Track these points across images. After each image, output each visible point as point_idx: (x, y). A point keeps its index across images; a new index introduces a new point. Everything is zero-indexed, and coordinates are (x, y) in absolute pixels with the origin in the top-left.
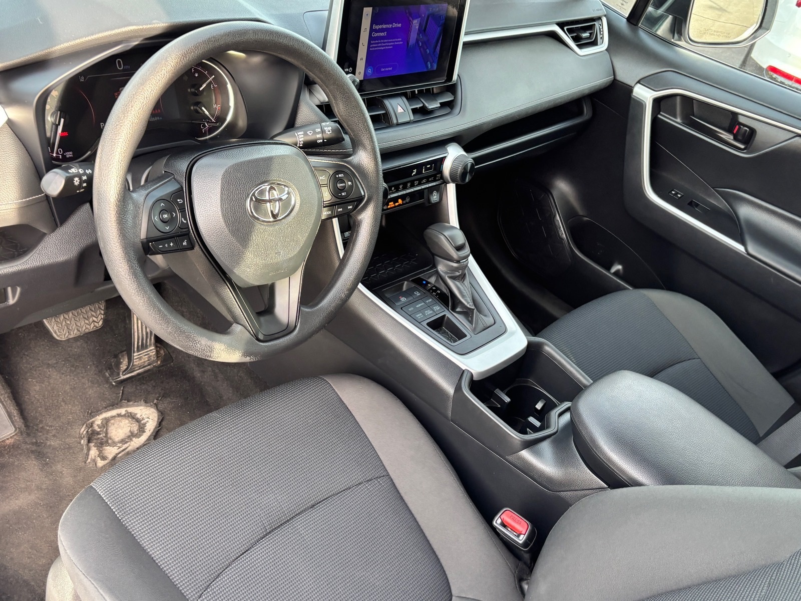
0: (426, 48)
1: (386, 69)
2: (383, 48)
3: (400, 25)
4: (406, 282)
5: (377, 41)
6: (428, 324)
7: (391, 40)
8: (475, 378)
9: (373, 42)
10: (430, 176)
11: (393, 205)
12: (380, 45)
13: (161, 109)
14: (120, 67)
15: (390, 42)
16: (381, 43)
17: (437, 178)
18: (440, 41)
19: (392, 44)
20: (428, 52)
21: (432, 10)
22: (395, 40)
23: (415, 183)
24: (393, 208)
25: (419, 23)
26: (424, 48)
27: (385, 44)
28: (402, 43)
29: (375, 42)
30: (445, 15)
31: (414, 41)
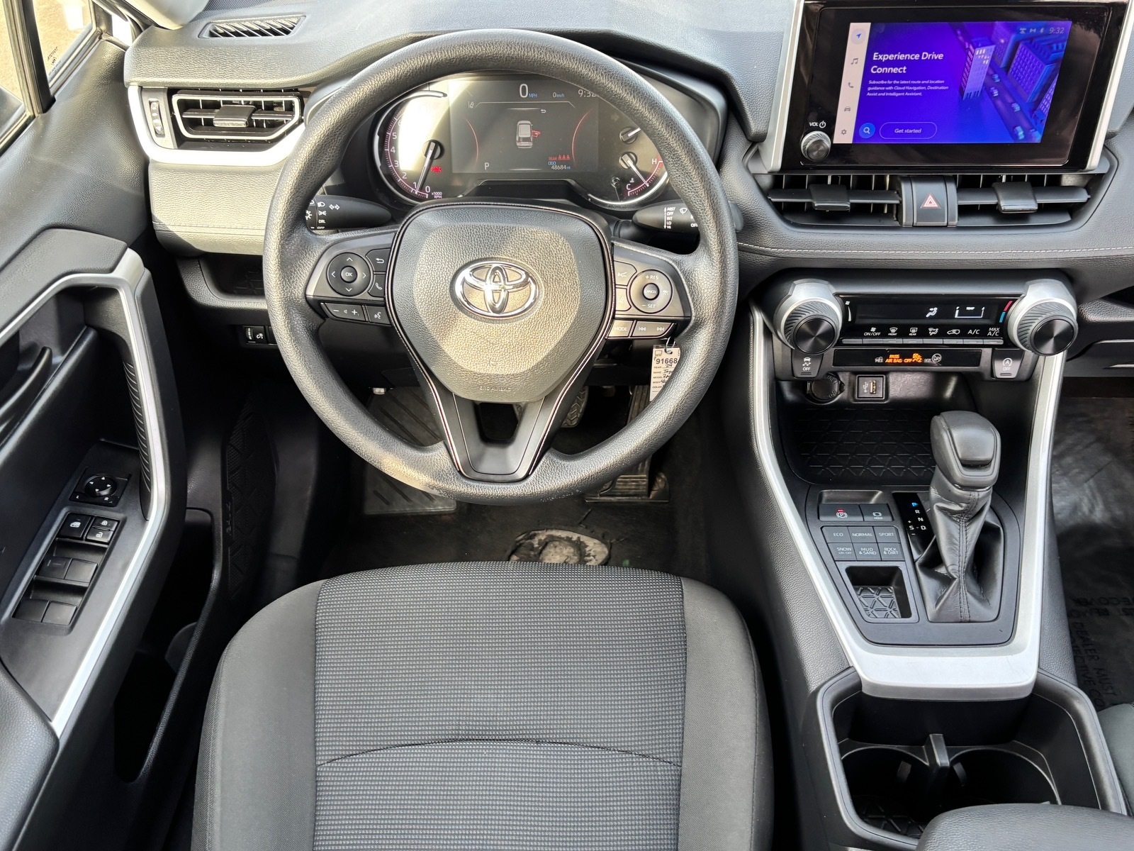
0: (1009, 100)
1: (907, 131)
2: (897, 95)
3: (940, 56)
4: (880, 492)
5: (882, 82)
6: (850, 571)
7: (919, 82)
8: (865, 690)
9: (874, 82)
10: (973, 327)
11: (900, 361)
12: (890, 88)
13: (571, 156)
14: (524, 94)
15: (917, 85)
16: (893, 85)
17: (990, 334)
18: (1051, 91)
19: (919, 88)
20: (1017, 108)
21: (1027, 31)
22: (927, 82)
23: (930, 329)
24: (898, 364)
25: (991, 53)
26: (1004, 101)
27: (904, 88)
28: (947, 88)
29: (877, 82)
30: (1065, 44)
31: (979, 87)
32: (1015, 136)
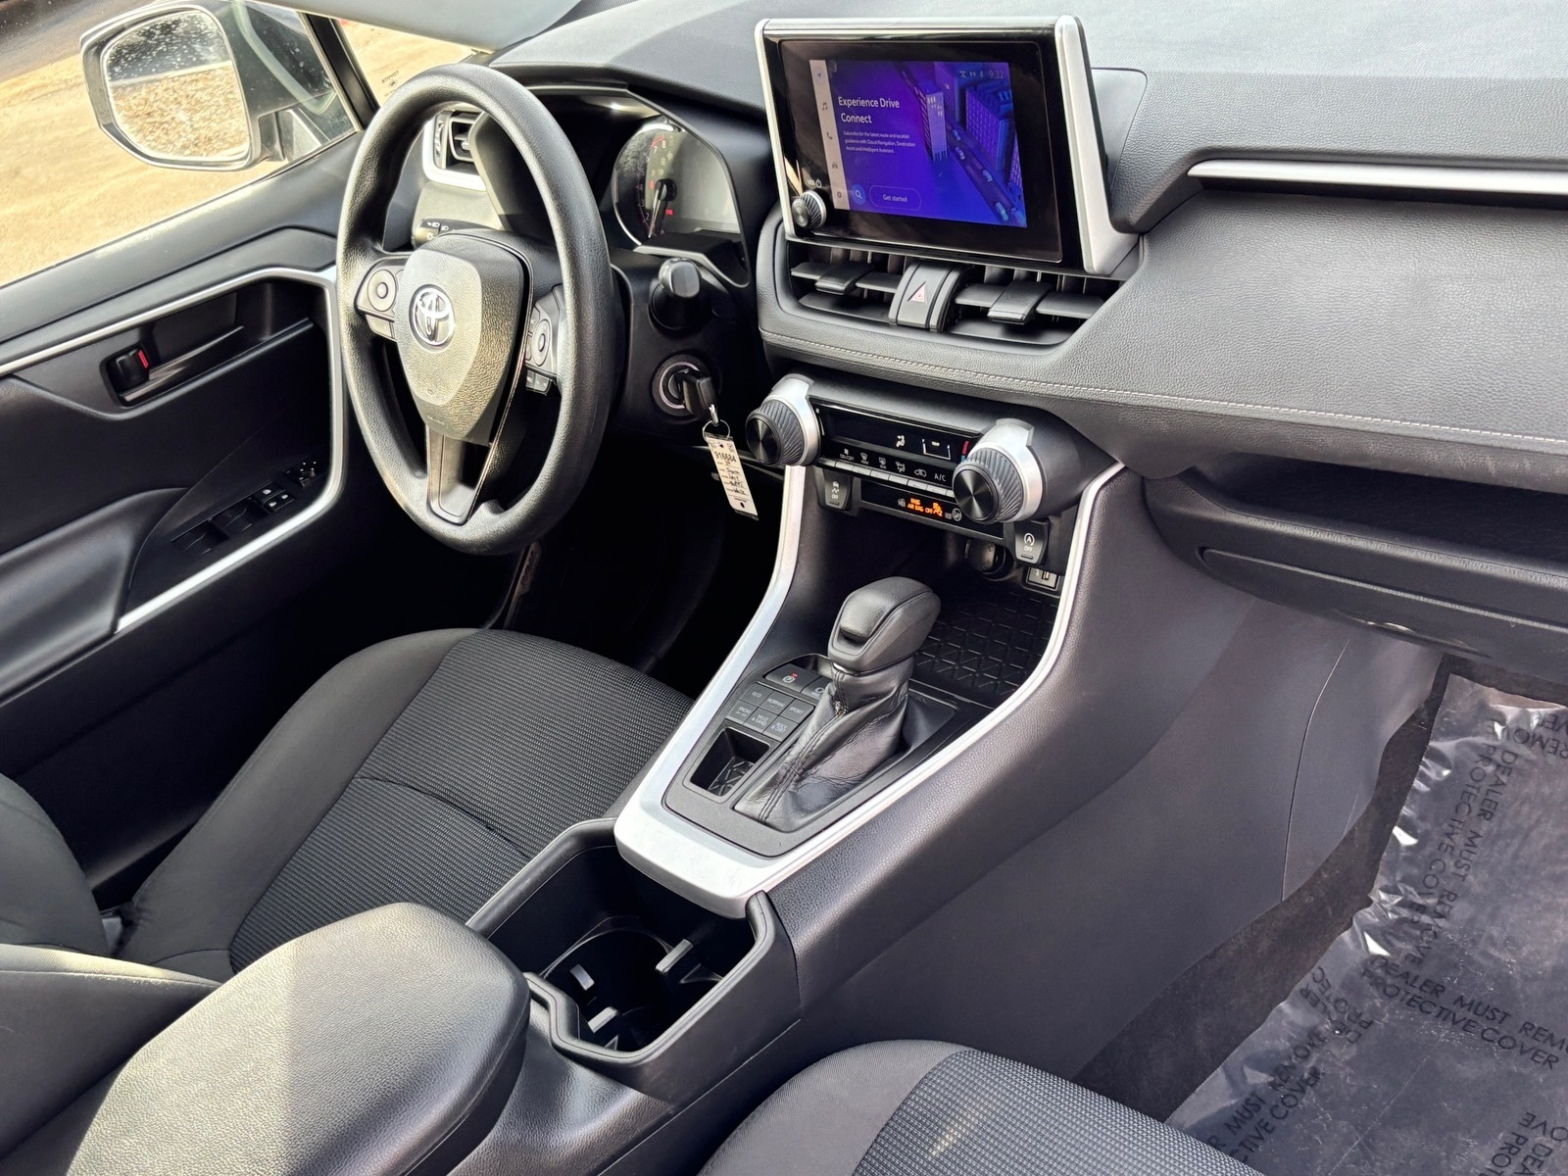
0: (980, 167)
1: (894, 198)
2: (873, 150)
3: (896, 104)
5: (855, 134)
7: (886, 136)
9: (848, 133)
10: (939, 470)
11: (921, 509)
12: (864, 141)
15: (887, 140)
16: (866, 138)
18: (1016, 157)
19: (889, 143)
20: (990, 178)
21: (967, 74)
22: (894, 136)
23: (898, 464)
24: (918, 513)
25: (942, 102)
26: (973, 166)
27: (875, 143)
28: (913, 145)
29: (851, 134)
30: (1010, 92)
31: (944, 147)
32: (1000, 217)
